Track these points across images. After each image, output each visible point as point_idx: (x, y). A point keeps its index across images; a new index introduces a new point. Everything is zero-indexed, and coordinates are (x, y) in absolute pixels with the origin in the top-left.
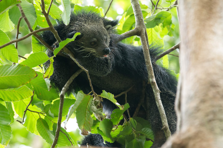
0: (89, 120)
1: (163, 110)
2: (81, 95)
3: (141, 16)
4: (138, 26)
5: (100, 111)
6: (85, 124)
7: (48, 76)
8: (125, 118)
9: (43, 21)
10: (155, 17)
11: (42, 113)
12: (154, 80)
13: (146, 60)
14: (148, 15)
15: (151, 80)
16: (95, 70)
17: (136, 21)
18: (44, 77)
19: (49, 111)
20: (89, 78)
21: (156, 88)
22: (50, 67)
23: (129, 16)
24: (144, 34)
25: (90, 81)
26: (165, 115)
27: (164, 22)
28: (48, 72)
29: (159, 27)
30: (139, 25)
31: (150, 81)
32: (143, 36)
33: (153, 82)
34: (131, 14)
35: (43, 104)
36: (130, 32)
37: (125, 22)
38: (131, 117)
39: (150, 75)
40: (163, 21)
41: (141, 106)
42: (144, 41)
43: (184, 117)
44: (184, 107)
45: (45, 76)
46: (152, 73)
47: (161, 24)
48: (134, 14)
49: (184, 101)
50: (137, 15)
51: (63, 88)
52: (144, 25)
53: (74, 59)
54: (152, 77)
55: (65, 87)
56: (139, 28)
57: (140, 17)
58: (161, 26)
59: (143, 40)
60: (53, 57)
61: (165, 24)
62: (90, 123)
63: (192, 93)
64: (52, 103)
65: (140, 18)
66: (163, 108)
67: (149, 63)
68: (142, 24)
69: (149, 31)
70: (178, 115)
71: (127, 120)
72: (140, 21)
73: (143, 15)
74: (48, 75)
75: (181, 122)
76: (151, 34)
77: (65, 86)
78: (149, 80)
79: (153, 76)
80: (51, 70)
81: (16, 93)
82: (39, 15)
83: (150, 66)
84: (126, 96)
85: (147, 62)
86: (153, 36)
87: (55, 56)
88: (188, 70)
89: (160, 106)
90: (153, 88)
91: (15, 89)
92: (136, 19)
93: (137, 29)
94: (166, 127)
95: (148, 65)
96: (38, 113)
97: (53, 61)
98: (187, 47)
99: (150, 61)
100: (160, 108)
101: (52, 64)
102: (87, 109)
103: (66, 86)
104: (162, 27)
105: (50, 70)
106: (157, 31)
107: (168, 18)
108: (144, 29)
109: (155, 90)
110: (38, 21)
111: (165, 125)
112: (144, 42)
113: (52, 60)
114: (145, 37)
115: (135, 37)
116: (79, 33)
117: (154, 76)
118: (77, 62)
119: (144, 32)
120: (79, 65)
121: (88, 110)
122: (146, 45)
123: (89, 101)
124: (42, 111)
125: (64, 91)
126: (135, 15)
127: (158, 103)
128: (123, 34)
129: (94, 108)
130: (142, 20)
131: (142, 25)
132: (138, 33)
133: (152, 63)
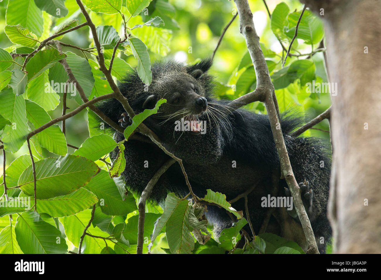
0: (188, 240)
1: (307, 221)
2: (173, 200)
3: (265, 68)
4: (261, 86)
5: (203, 225)
6: (182, 248)
7: (117, 174)
8: (247, 236)
9: (105, 86)
10: (287, 69)
11: (110, 239)
12: (292, 173)
13: (276, 140)
14: (277, 66)
15: (285, 172)
16: (194, 152)
17: (257, 78)
18: (110, 175)
19: (122, 235)
20: (184, 172)
21: (295, 186)
22: (119, 158)
23: (244, 69)
24: (271, 98)
25: (187, 177)
26: (312, 229)
27: (303, 77)
28: (116, 167)
29: (295, 85)
30: (262, 84)
31: (285, 174)
32: (270, 101)
33: (289, 176)
34: (248, 66)
35: (111, 224)
36: (248, 96)
37: (240, 79)
38: (256, 235)
39: (284, 164)
40: (301, 76)
41: (272, 216)
42: (272, 109)
43: (343, 230)
44: (342, 213)
45: (113, 173)
46: (287, 162)
47: (298, 80)
48: (253, 66)
49: (341, 203)
50: (258, 68)
51: (143, 193)
52: (270, 84)
53: (157, 143)
54: (287, 168)
55: (146, 191)
56: (262, 89)
57: (264, 70)
58: (298, 83)
59: (269, 108)
60: (123, 141)
61: (304, 80)
62: (190, 245)
63: (354, 189)
64: (126, 222)
65: (264, 72)
66: (308, 218)
67: (281, 145)
68: (267, 82)
69: (279, 93)
70: (334, 226)
71: (250, 240)
72: (264, 77)
73: (268, 66)
74: (117, 171)
75: (339, 237)
76: (282, 98)
77: (146, 188)
78: (283, 173)
79: (289, 166)
80: (121, 163)
81: (71, 201)
82: (97, 77)
83: (284, 150)
84: (247, 201)
85: (279, 144)
86: (286, 101)
87: (126, 140)
88: (347, 152)
89: (302, 215)
90: (290, 185)
91: (68, 195)
92: (257, 75)
93: (259, 90)
94: (314, 248)
95: (280, 149)
96: (104, 238)
97: (124, 148)
98: (343, 115)
99: (282, 142)
100: (303, 218)
101: (123, 153)
102: (183, 222)
103: (148, 188)
104: (300, 85)
105: (119, 162)
106: (292, 92)
107: (309, 70)
108: (270, 90)
109: (293, 188)
110: (96, 87)
111: (312, 246)
112: (273, 111)
113: (122, 147)
114: (274, 103)
115: (257, 103)
116: (164, 99)
117: (291, 166)
118: (163, 148)
119: (272, 96)
120: (167, 152)
121: (185, 223)
122: (275, 117)
123: (186, 210)
124: (110, 236)
125: (145, 197)
126: (255, 68)
127: (298, 210)
128: (236, 100)
129: (193, 221)
130: (268, 75)
131: (267, 85)
132: (261, 97)
133: (287, 146)
